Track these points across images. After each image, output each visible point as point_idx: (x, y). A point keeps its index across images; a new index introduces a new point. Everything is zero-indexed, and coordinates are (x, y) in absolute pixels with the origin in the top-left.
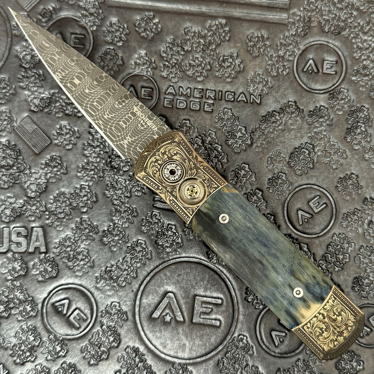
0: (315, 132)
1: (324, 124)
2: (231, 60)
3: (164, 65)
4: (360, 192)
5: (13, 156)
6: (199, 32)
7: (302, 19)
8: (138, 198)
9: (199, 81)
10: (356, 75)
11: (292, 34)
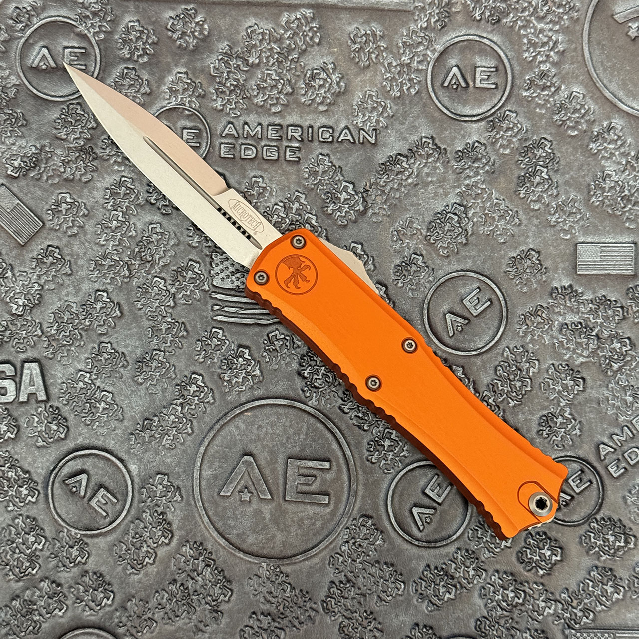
0: (468, 185)
1: (481, 172)
2: (325, 75)
3: (216, 90)
4: (544, 279)
6: (270, 33)
8: (186, 308)
9: (275, 113)
10: (529, 88)
11: (421, 26)
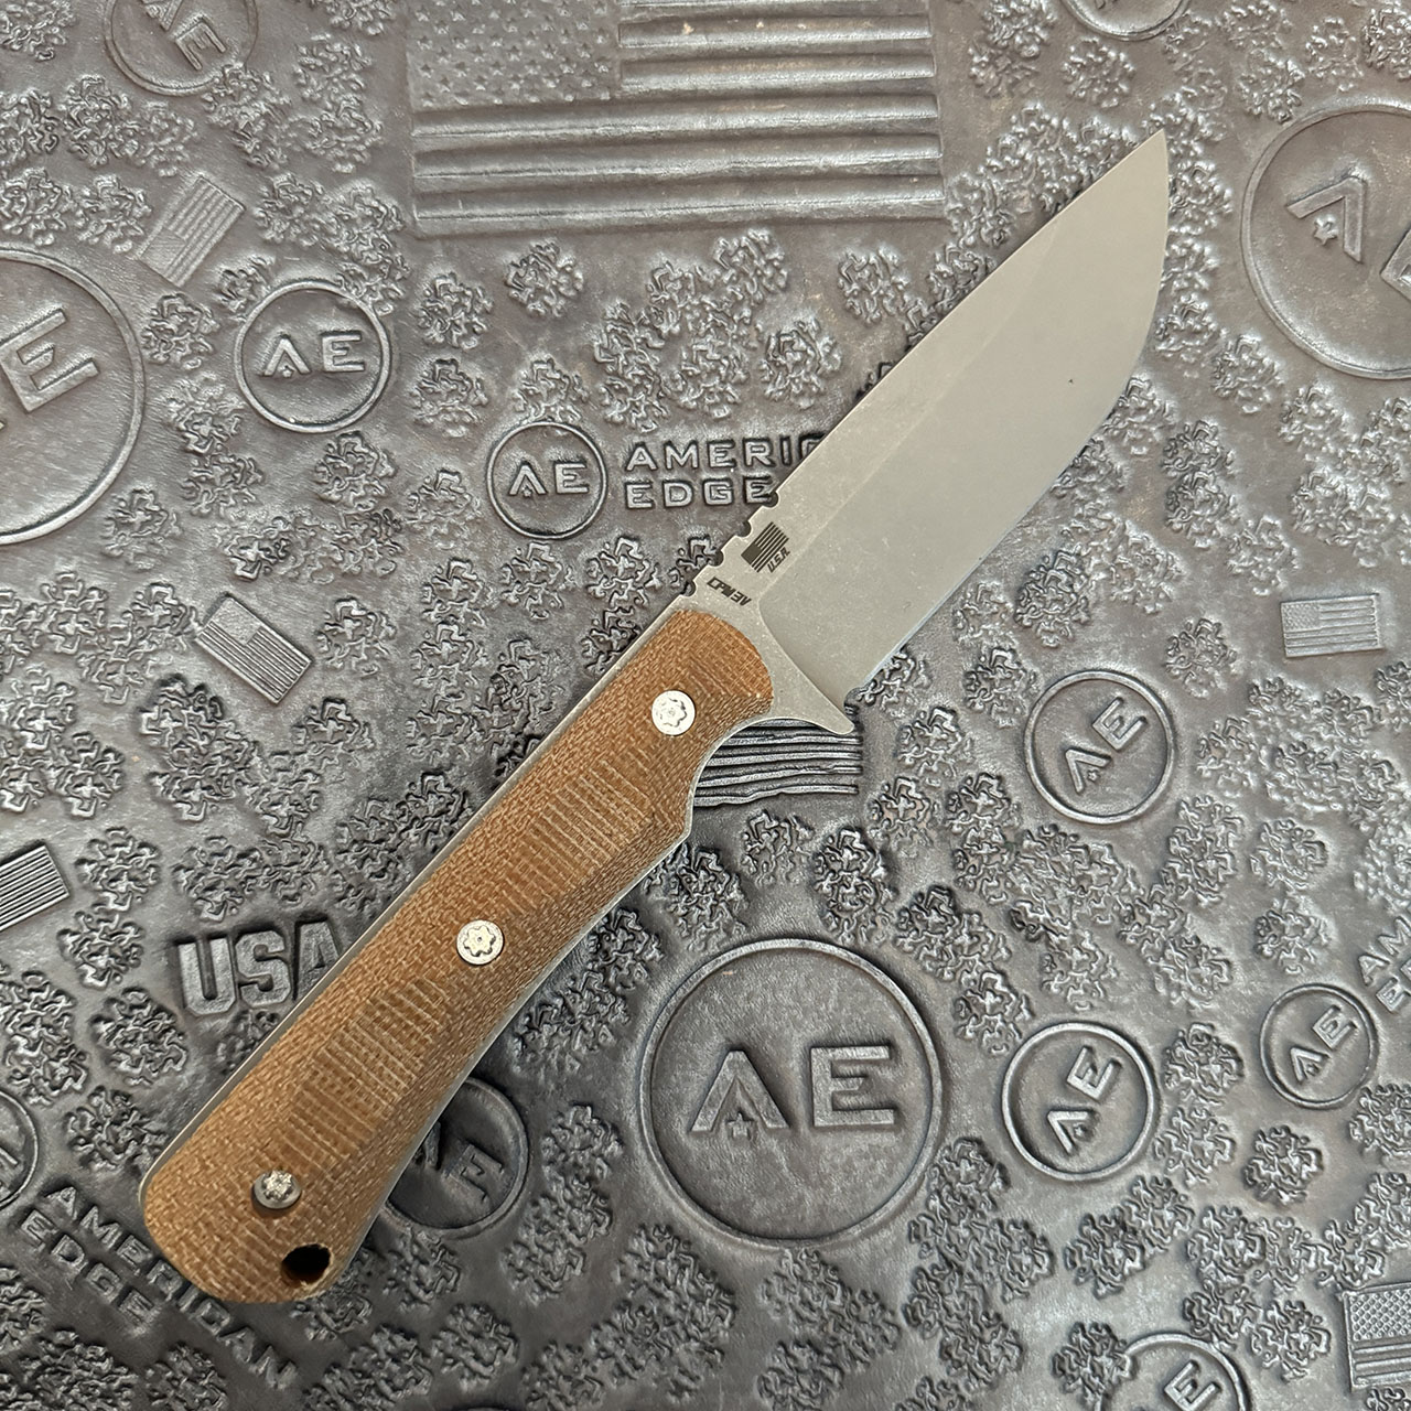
0: (1080, 517)
1: (1101, 490)
2: (802, 344)
3: (610, 386)
4: (1233, 671)
5: (204, 723)
6: (697, 279)
7: (987, 199)
9: (718, 421)
10: (1166, 338)
11: (965, 243)
